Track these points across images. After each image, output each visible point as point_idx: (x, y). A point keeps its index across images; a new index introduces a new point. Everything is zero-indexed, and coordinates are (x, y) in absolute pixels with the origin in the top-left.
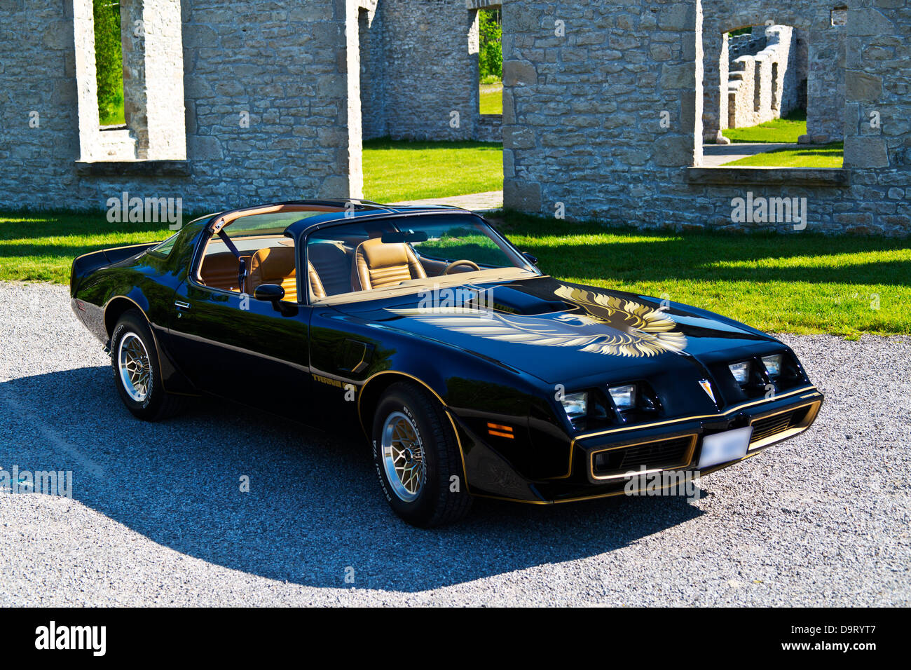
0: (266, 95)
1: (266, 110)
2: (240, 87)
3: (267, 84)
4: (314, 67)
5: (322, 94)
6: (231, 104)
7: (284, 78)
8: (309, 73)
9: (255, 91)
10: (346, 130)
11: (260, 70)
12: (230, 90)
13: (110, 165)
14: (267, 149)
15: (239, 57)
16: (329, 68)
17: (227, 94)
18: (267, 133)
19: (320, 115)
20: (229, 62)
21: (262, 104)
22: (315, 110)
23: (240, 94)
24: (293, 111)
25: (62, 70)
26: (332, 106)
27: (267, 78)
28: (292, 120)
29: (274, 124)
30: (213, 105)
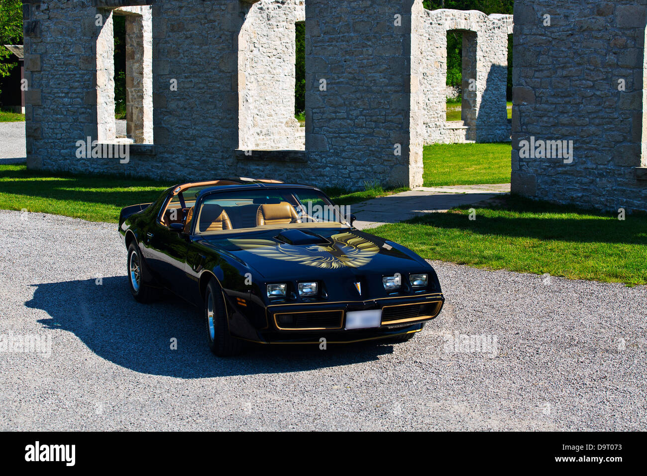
0: (358, 107)
1: (357, 117)
2: (341, 101)
3: (358, 99)
4: (389, 88)
5: (393, 107)
6: (335, 112)
7: (369, 95)
8: (386, 92)
9: (350, 104)
10: (409, 133)
11: (354, 89)
12: (335, 103)
13: (257, 153)
14: (357, 144)
15: (341, 80)
16: (398, 89)
17: (332, 106)
18: (357, 133)
19: (391, 121)
20: (334, 83)
21: (355, 113)
22: (389, 118)
23: (340, 106)
24: (374, 118)
25: (229, 86)
26: (400, 116)
27: (358, 95)
28: (373, 125)
29: (362, 127)
30: (323, 113)
